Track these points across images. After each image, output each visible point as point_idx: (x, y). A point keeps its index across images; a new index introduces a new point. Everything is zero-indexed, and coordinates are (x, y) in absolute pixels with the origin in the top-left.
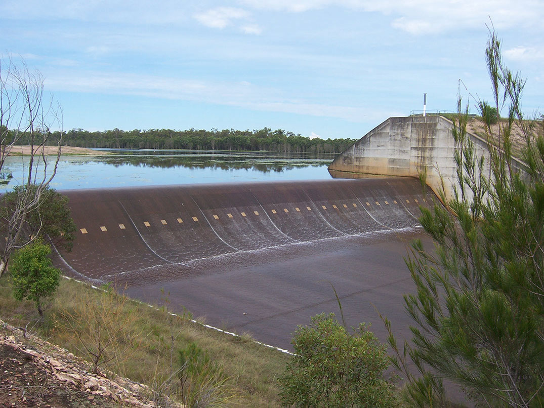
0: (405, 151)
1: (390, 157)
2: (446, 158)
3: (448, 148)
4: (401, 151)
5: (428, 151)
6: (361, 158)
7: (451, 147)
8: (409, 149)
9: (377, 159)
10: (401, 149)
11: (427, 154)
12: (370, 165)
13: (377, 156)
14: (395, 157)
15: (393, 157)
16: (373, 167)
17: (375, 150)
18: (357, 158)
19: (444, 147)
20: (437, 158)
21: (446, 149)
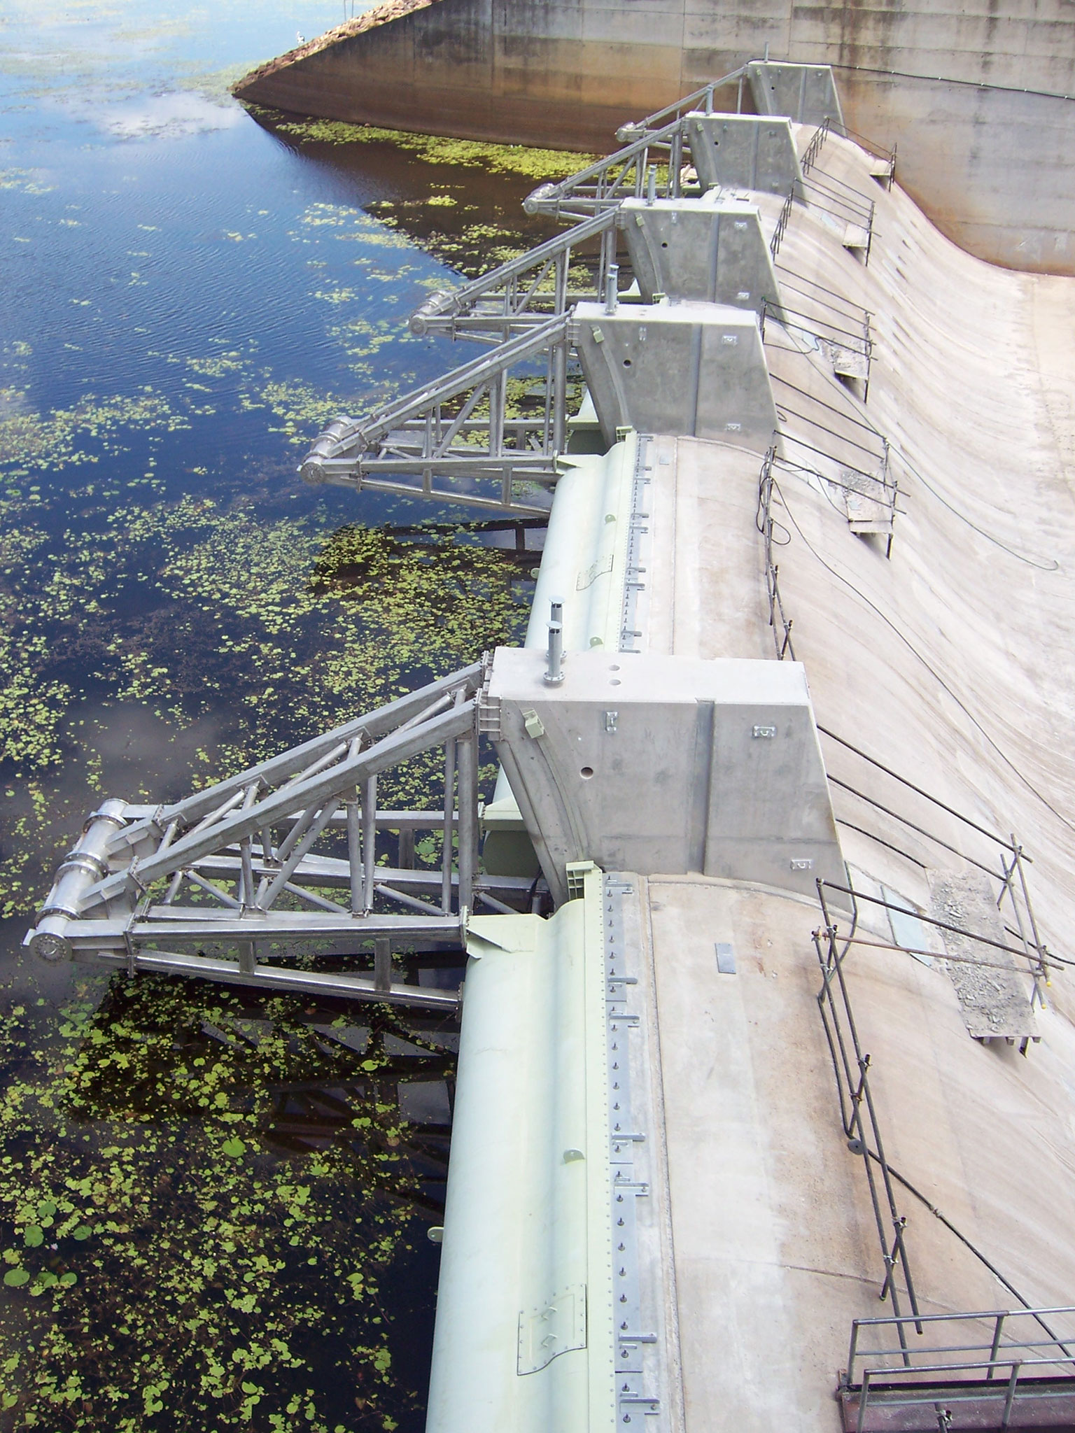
0: (764, 21)
1: (691, 43)
2: (953, 52)
3: (960, 19)
4: (747, 20)
5: (871, 24)
6: (532, 40)
7: (974, 12)
8: (785, 13)
9: (623, 49)
10: (745, 13)
11: (868, 36)
12: (585, 72)
13: (626, 37)
14: (720, 44)
15: (704, 43)
16: (603, 82)
17: (613, 12)
18: (504, 40)
19: (947, 11)
20: (911, 50)
21: (953, 22)
